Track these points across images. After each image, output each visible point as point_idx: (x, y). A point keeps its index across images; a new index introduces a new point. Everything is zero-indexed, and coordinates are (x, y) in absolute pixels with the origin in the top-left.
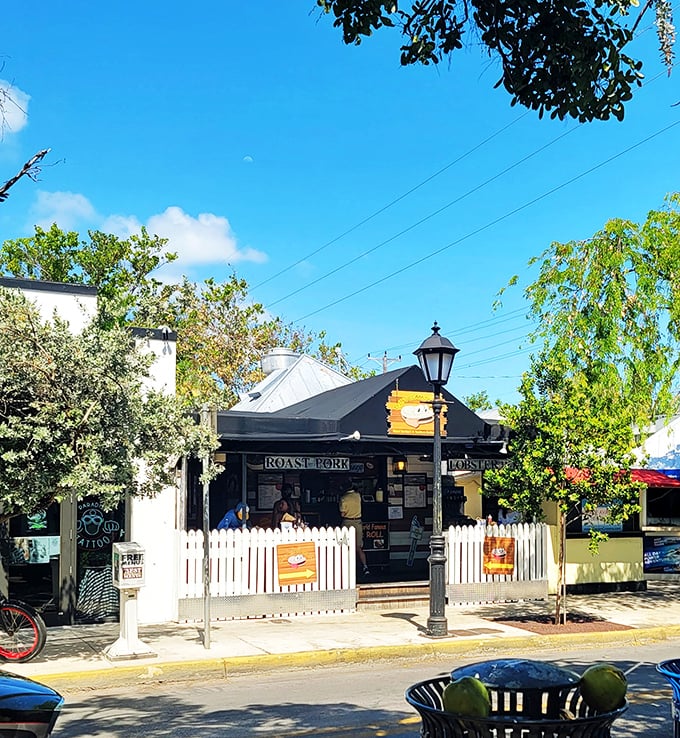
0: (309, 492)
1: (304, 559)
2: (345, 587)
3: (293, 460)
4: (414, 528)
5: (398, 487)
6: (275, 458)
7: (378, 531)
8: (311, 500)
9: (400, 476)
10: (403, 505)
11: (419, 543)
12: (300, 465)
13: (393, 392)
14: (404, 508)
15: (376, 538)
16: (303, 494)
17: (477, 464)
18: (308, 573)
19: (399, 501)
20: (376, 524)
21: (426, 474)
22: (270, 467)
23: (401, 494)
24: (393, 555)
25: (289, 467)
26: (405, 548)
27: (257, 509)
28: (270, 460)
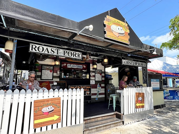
0: (63, 73)
1: (53, 109)
2: (78, 123)
3: (49, 49)
4: (98, 87)
5: (93, 74)
6: (38, 46)
7: (88, 88)
8: (64, 77)
9: (94, 70)
10: (95, 80)
11: (100, 92)
12: (54, 52)
13: (107, 16)
14: (95, 81)
15: (87, 91)
16: (61, 74)
17: (131, 63)
18: (56, 117)
19: (93, 78)
20: (87, 86)
21: (102, 70)
22: (34, 51)
23: (94, 76)
24: (93, 97)
25: (46, 52)
26: (95, 94)
27: (41, 79)
28: (34, 47)
